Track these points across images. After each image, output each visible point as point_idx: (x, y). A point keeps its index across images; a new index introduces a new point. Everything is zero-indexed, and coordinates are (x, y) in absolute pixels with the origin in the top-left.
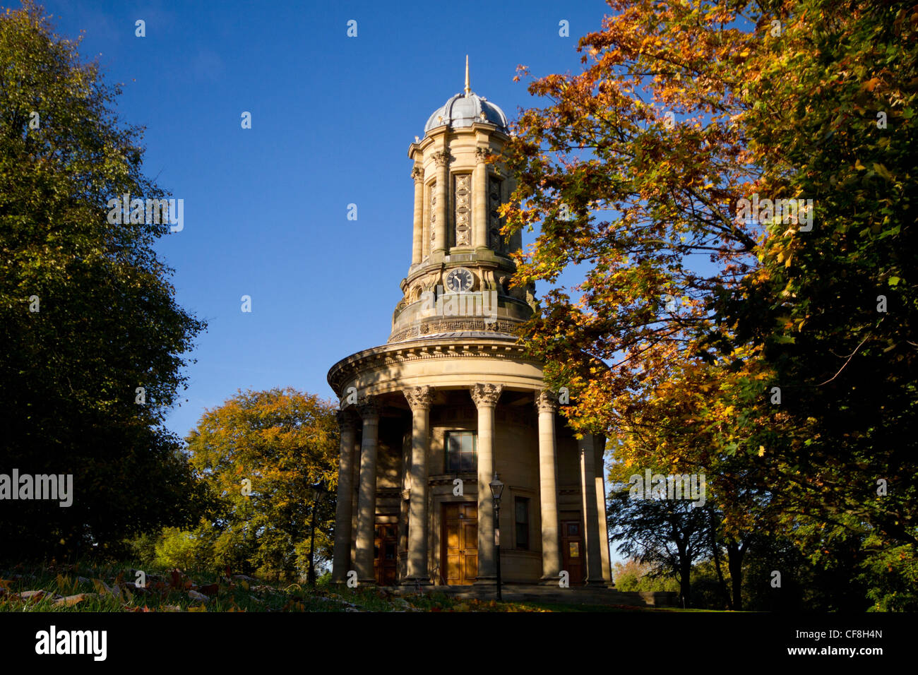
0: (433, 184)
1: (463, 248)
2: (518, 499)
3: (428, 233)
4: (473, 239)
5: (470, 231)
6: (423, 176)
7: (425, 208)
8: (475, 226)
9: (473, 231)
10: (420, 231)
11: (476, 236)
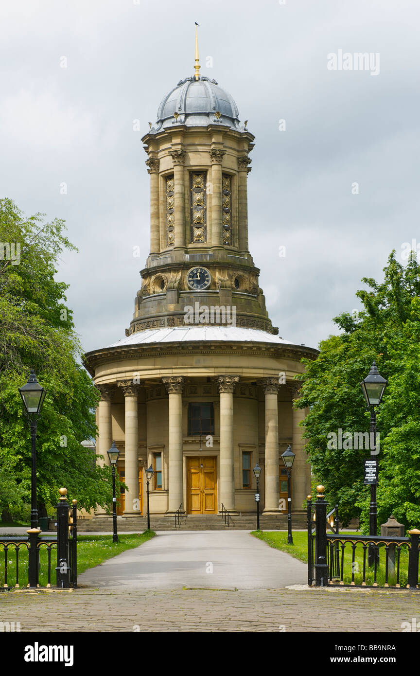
0: (169, 177)
1: (200, 245)
2: (244, 453)
3: (165, 223)
4: (208, 236)
5: (206, 228)
6: (158, 166)
7: (161, 198)
8: (211, 225)
9: (208, 228)
10: (157, 221)
11: (211, 234)
